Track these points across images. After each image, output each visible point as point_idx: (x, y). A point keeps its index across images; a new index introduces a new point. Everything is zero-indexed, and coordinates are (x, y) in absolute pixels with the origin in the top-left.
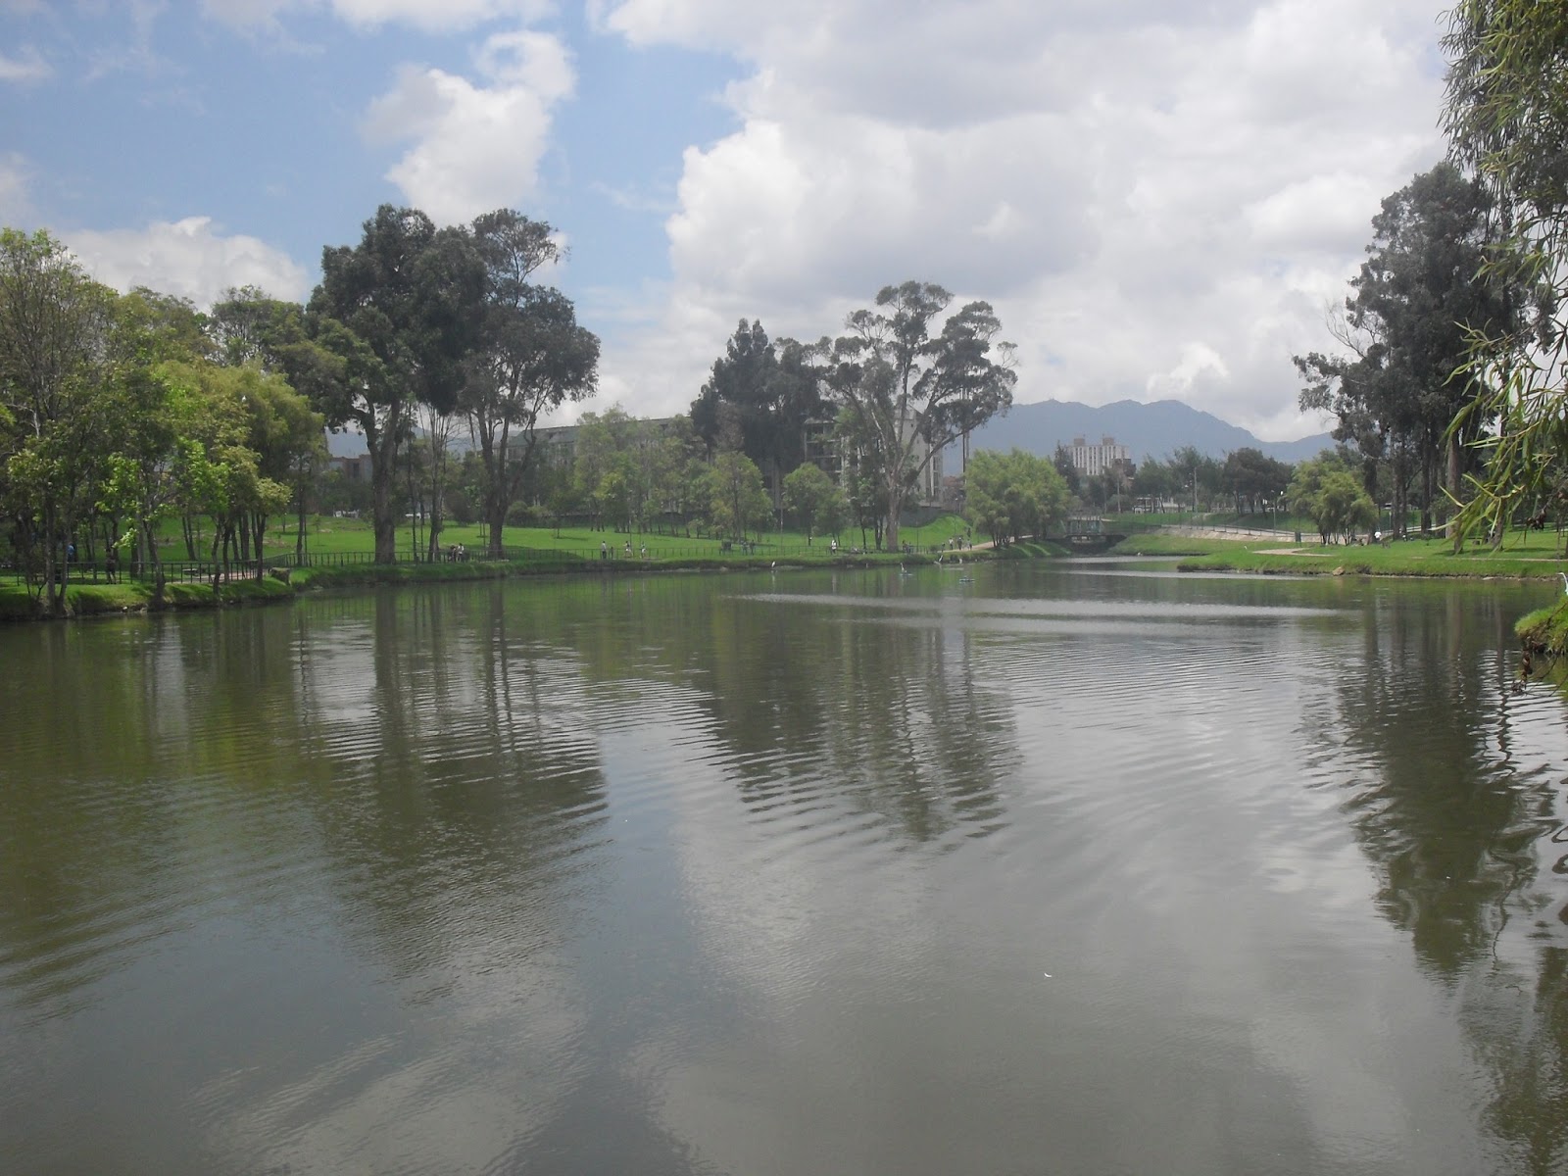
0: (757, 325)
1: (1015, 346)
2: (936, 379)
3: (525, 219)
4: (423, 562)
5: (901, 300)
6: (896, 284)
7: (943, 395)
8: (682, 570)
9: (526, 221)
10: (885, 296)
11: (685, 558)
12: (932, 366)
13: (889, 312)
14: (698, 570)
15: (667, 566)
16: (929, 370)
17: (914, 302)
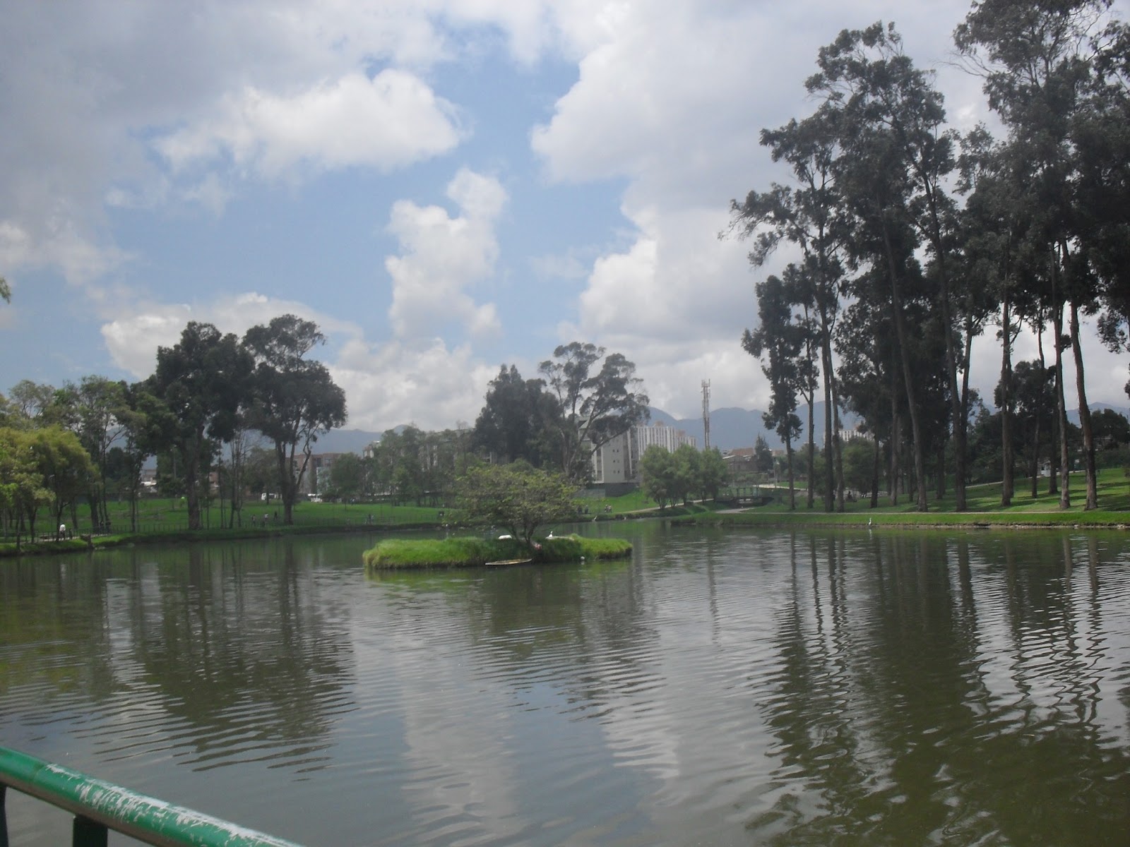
0: (513, 368)
1: (642, 380)
2: (593, 403)
3: (300, 320)
4: (226, 528)
5: (570, 354)
6: (566, 343)
7: (599, 414)
8: (409, 530)
9: (302, 321)
10: (560, 351)
11: (413, 522)
12: (590, 395)
13: (563, 361)
14: (421, 529)
15: (401, 527)
16: (589, 398)
17: (580, 355)
